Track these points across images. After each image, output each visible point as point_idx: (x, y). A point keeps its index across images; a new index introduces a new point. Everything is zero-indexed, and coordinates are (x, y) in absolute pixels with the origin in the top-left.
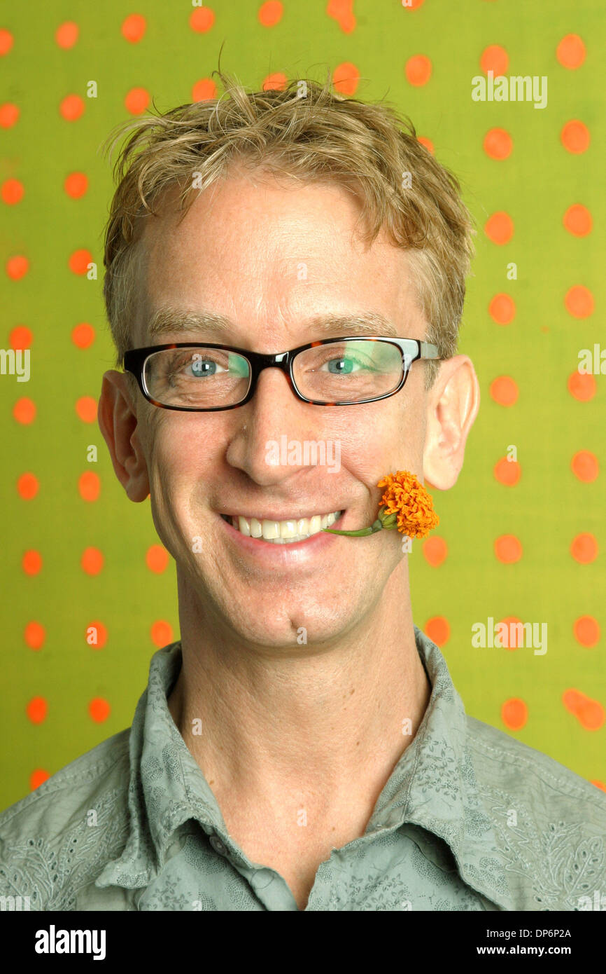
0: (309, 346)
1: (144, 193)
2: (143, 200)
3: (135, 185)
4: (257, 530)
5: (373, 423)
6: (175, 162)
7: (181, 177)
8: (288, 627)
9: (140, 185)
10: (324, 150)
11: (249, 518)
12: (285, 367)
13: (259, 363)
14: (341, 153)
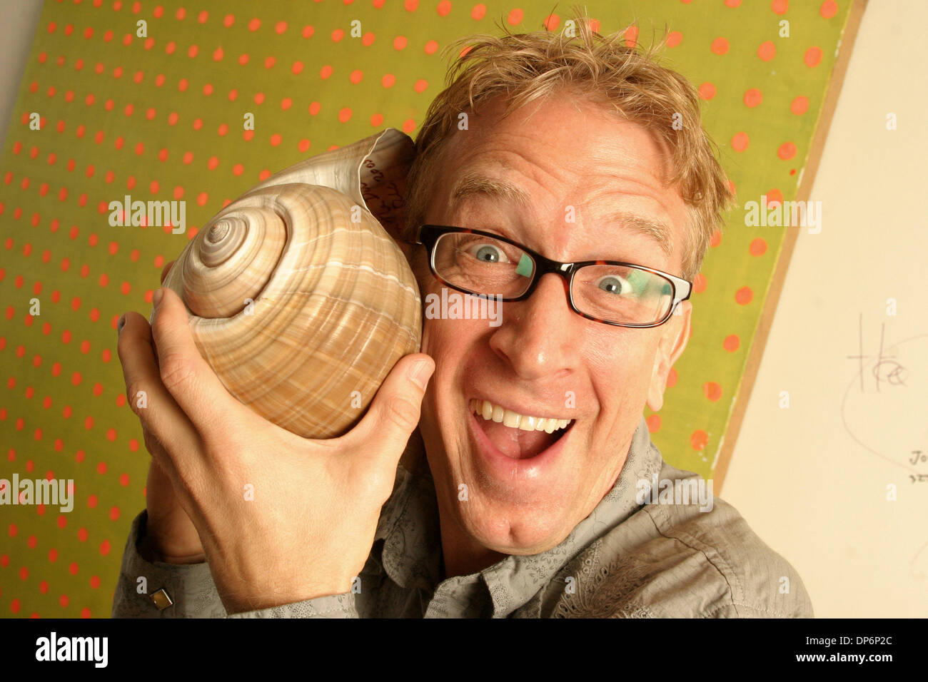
0: (593, 263)
1: (473, 93)
2: (471, 100)
3: (467, 84)
4: (499, 416)
5: (628, 350)
6: (510, 74)
7: (512, 88)
8: (506, 533)
9: (471, 85)
10: (651, 93)
11: (495, 404)
12: (566, 277)
13: (545, 266)
14: (665, 99)
